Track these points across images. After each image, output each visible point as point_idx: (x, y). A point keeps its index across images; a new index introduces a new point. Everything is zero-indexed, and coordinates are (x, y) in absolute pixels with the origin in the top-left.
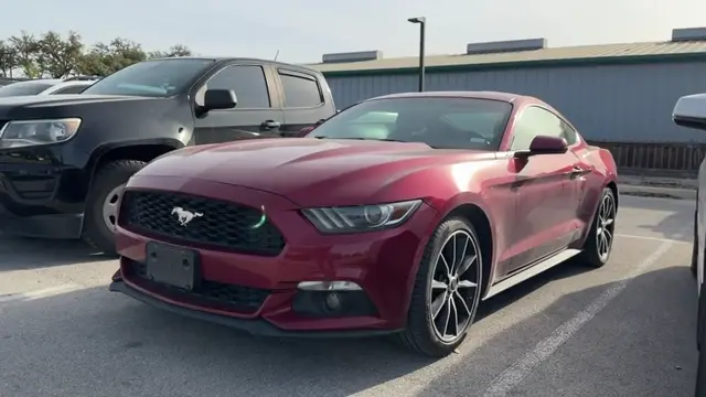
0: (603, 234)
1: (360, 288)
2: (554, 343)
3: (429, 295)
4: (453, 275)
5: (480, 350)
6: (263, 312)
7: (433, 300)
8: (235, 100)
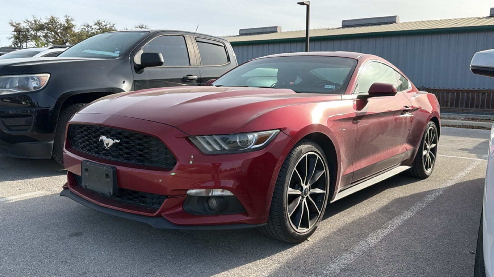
0: (428, 155)
1: (232, 194)
2: (381, 234)
3: (286, 199)
4: (306, 184)
5: (327, 239)
6: (162, 211)
7: (289, 203)
8: (163, 60)
